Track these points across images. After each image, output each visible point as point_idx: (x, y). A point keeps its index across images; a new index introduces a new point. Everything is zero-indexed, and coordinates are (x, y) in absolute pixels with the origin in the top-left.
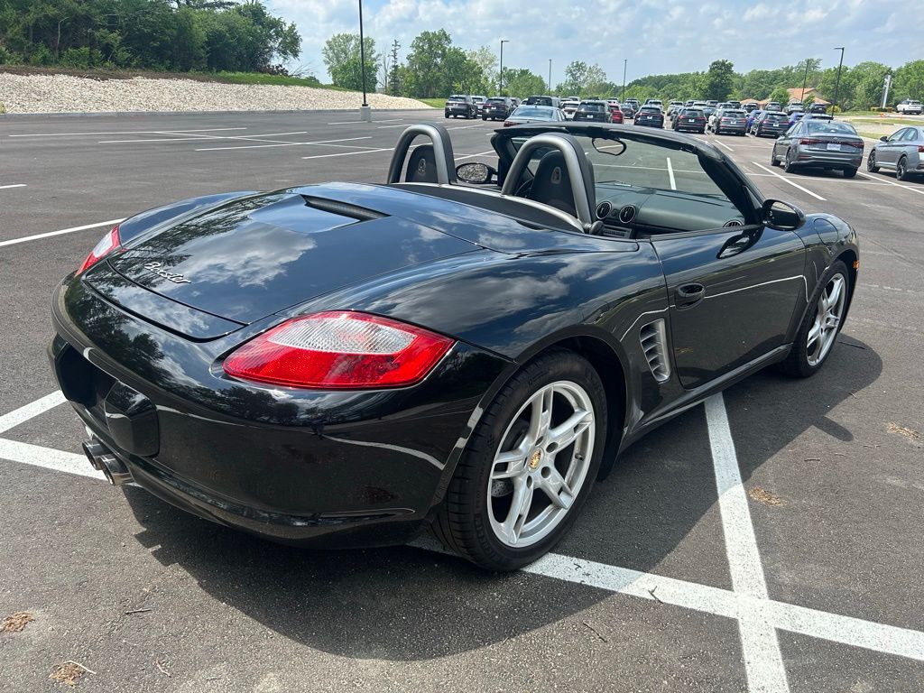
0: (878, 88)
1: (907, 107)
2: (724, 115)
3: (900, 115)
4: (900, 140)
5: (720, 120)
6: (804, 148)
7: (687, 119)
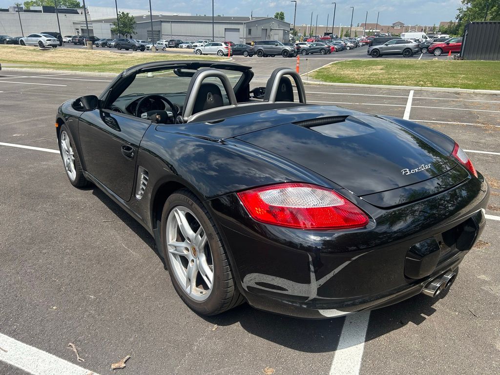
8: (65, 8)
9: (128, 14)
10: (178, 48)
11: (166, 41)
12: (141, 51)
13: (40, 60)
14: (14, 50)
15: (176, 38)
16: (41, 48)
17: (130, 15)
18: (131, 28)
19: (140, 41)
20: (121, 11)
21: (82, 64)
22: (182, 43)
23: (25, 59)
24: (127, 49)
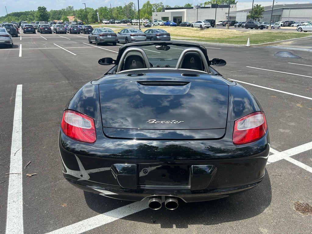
0: (95, 16)
1: (106, 22)
2: (57, 27)
3: (104, 24)
4: (123, 33)
5: (56, 29)
6: (101, 37)
7: (44, 29)
8: (226, 4)
9: (260, 5)
10: (290, 26)
11: (282, 22)
12: (261, 29)
13: (197, 36)
14: (187, 30)
15: (291, 20)
16: (200, 29)
17: (261, 6)
18: (260, 14)
19: (263, 23)
20: (255, 3)
21: (218, 38)
22: (295, 23)
23: (190, 35)
24: (252, 28)
